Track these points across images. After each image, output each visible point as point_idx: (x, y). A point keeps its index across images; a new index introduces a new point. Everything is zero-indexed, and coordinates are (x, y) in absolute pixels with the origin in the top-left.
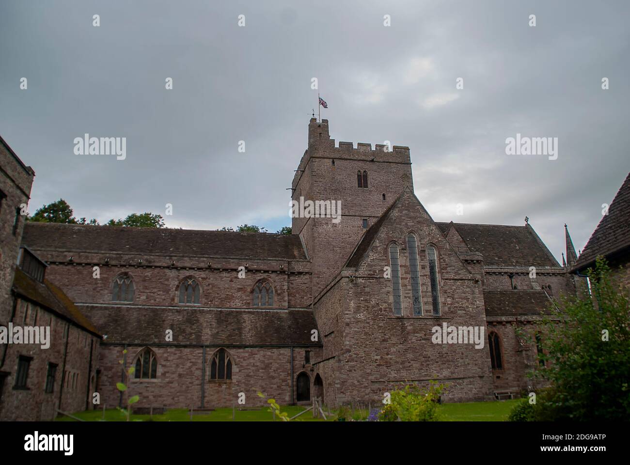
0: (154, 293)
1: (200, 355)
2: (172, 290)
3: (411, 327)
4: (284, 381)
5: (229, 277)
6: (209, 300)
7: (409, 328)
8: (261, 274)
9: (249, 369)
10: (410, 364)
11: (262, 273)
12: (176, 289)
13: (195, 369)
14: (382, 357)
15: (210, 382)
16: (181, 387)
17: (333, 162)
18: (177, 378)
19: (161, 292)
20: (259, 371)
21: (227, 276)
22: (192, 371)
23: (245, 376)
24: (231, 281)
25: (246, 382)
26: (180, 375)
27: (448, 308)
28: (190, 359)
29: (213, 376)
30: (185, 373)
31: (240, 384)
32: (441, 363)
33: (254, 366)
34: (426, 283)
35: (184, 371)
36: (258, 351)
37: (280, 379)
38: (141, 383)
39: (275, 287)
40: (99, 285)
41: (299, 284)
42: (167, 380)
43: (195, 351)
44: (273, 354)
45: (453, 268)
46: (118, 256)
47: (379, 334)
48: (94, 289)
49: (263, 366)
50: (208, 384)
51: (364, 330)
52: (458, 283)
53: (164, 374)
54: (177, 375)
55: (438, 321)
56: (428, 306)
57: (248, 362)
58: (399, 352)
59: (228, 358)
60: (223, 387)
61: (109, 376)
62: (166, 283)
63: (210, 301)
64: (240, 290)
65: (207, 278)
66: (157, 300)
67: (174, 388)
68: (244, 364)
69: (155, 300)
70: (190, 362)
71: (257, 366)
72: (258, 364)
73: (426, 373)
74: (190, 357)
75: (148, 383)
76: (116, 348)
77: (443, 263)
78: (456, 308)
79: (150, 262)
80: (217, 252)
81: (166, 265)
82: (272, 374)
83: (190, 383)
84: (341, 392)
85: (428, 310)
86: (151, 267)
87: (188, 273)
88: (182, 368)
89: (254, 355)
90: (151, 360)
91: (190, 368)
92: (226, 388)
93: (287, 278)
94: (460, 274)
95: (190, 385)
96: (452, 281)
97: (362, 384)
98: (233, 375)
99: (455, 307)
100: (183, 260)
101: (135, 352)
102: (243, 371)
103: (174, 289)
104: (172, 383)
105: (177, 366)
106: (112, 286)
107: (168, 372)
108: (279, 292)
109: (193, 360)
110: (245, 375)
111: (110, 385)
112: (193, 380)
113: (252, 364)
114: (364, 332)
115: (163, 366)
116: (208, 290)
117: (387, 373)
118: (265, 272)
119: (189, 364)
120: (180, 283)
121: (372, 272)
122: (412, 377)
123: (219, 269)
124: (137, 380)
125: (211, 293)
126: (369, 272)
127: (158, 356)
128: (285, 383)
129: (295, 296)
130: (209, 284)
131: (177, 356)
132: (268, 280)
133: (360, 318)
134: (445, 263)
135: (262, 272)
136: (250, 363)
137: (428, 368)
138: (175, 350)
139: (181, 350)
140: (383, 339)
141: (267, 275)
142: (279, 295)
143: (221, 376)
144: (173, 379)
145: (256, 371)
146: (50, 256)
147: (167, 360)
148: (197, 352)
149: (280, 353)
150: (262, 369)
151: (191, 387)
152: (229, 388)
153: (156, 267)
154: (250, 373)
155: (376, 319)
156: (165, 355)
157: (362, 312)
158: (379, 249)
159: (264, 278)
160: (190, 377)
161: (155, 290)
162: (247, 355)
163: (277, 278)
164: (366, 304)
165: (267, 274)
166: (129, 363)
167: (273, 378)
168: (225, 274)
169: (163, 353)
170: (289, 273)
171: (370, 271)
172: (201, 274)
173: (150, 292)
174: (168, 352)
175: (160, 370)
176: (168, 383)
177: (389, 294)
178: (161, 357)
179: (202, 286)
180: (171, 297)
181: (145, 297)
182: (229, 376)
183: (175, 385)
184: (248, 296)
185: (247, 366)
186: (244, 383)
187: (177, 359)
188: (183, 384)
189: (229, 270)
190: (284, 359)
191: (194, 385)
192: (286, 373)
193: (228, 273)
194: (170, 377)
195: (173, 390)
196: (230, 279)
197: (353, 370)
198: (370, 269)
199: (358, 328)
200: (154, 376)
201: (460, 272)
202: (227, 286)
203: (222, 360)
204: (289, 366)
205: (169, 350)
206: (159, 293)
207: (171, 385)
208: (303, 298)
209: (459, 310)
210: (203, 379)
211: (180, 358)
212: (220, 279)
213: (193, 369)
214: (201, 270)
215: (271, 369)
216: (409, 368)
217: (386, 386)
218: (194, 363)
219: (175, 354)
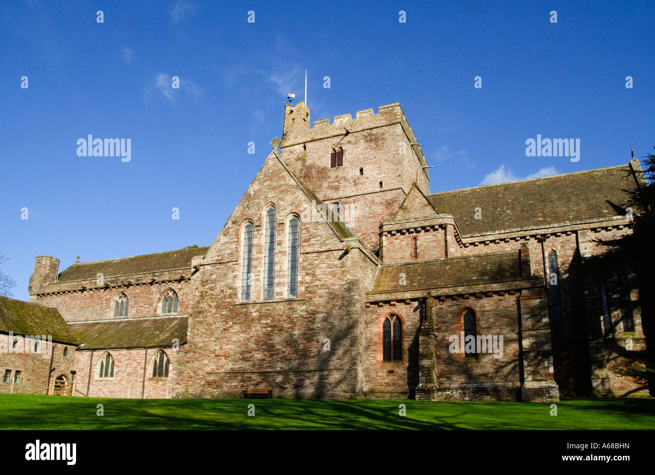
0: (141, 307)
1: (143, 355)
2: (155, 303)
3: (258, 313)
7: (254, 314)
10: (250, 355)
12: (158, 301)
14: (221, 348)
15: (150, 379)
17: (305, 147)
18: (126, 377)
19: (147, 306)
22: (136, 370)
26: (129, 374)
27: (306, 288)
28: (136, 360)
29: (154, 375)
30: (132, 372)
31: (173, 382)
34: (281, 262)
35: (131, 370)
38: (102, 381)
40: (104, 305)
42: (119, 378)
43: (140, 352)
45: (319, 238)
46: (116, 279)
47: (221, 323)
48: (101, 309)
50: (149, 382)
51: (206, 319)
52: (324, 256)
53: (118, 373)
54: (126, 373)
55: (290, 304)
56: (279, 288)
58: (240, 341)
59: (167, 358)
60: (160, 384)
61: (82, 376)
62: (150, 297)
63: (184, 309)
65: (182, 288)
66: (144, 312)
67: (123, 385)
69: (143, 313)
74: (136, 358)
75: (108, 381)
77: (305, 235)
78: (315, 287)
79: (138, 280)
80: (181, 265)
81: (150, 282)
83: (135, 380)
84: (177, 383)
85: (279, 293)
86: (139, 284)
87: (167, 286)
88: (130, 368)
90: (111, 362)
91: (136, 368)
92: (162, 385)
94: (328, 244)
95: (135, 382)
96: (315, 255)
98: (170, 373)
100: (163, 274)
101: (98, 356)
104: (122, 381)
105: (127, 366)
106: (113, 304)
107: (120, 372)
109: (139, 361)
111: (82, 383)
112: (138, 378)
114: (206, 321)
115: (118, 366)
116: (183, 299)
117: (224, 364)
119: (136, 364)
120: (161, 296)
121: (220, 258)
122: (252, 368)
124: (101, 379)
125: (185, 302)
126: (218, 258)
127: (114, 358)
130: (184, 294)
131: (127, 358)
133: (204, 308)
134: (308, 234)
138: (127, 352)
140: (225, 327)
143: (160, 375)
144: (124, 378)
146: (72, 286)
147: (120, 361)
152: (164, 385)
153: (143, 284)
155: (219, 308)
156: (119, 357)
157: (206, 301)
158: (231, 230)
160: (135, 375)
161: (142, 304)
164: (211, 292)
166: (94, 365)
169: (118, 355)
171: (219, 256)
172: (177, 286)
173: (139, 307)
174: (121, 355)
175: (116, 370)
176: (119, 380)
177: (236, 279)
178: (116, 359)
180: (154, 308)
181: (135, 311)
182: (167, 375)
183: (124, 382)
187: (127, 360)
188: (130, 381)
191: (138, 382)
194: (121, 375)
195: (122, 387)
197: (191, 362)
198: (219, 254)
199: (200, 318)
200: (112, 375)
201: (327, 242)
203: (162, 359)
205: (122, 353)
206: (145, 306)
207: (121, 382)
209: (319, 289)
210: (145, 377)
211: (129, 359)
213: (138, 368)
214: (177, 282)
218: (139, 364)
219: (126, 356)
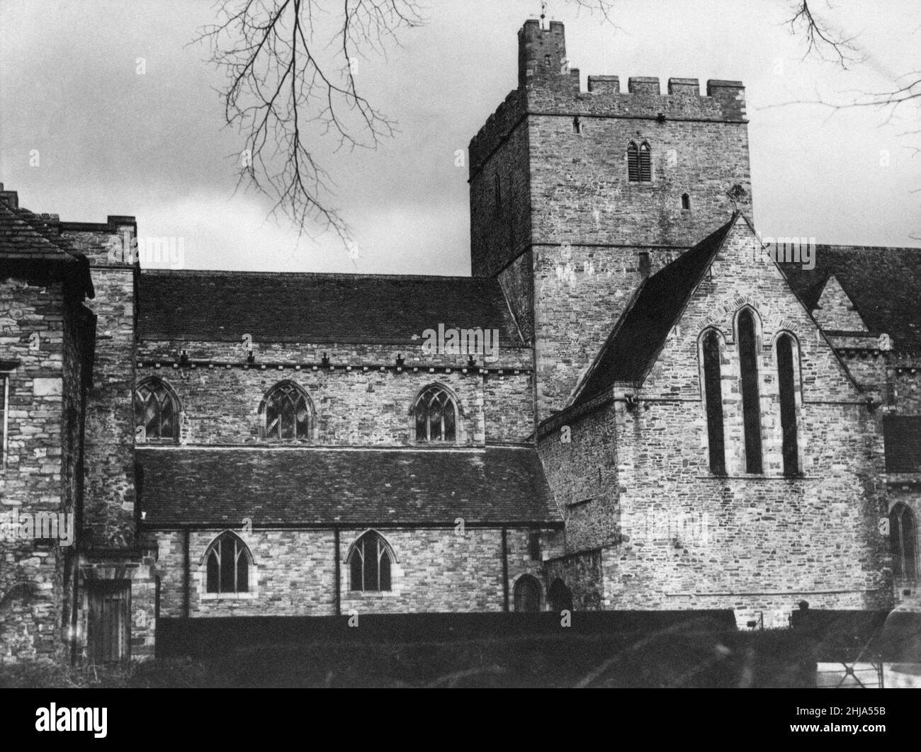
0: (216, 419)
1: (329, 544)
2: (252, 412)
3: (742, 495)
4: (491, 593)
5: (365, 383)
6: (327, 431)
7: (737, 496)
8: (428, 375)
9: (425, 570)
10: (737, 565)
11: (431, 373)
12: (260, 410)
13: (321, 572)
15: (349, 597)
16: (297, 606)
17: (576, 124)
18: (289, 590)
19: (231, 418)
20: (442, 575)
21: (361, 380)
22: (315, 577)
23: (416, 585)
24: (370, 390)
25: (420, 596)
26: (294, 585)
27: (814, 459)
28: (311, 554)
29: (355, 585)
30: (303, 579)
31: (408, 600)
32: (797, 563)
33: (432, 564)
34: (773, 412)
35: (301, 576)
36: (440, 535)
37: (483, 590)
38: (221, 601)
39: (459, 402)
41: (507, 395)
42: (270, 594)
43: (321, 537)
44: (467, 542)
45: (827, 380)
49: (450, 564)
50: (347, 601)
51: (653, 500)
52: (835, 411)
53: (262, 583)
54: (289, 584)
56: (774, 456)
57: (421, 556)
58: (718, 541)
59: (383, 551)
60: (375, 605)
62: (239, 397)
63: (330, 433)
64: (388, 408)
65: (321, 385)
66: (223, 434)
68: (414, 560)
69: (219, 435)
70: (313, 559)
71: (439, 565)
72: (441, 560)
73: (767, 582)
74: (311, 549)
75: (234, 601)
76: (168, 536)
77: (808, 371)
78: (828, 460)
79: (203, 356)
81: (237, 361)
82: (469, 579)
83: (313, 599)
85: (775, 464)
86: (205, 365)
87: (281, 376)
88: (296, 570)
89: (432, 544)
90: (236, 557)
91: (311, 571)
92: (381, 608)
93: (482, 382)
95: (314, 603)
96: (823, 407)
97: (650, 600)
98: (395, 583)
99: (827, 457)
100: (270, 349)
101: (205, 543)
102: (412, 574)
103: (256, 410)
104: (279, 599)
105: (288, 567)
107: (271, 579)
108: (466, 411)
109: (317, 556)
110: (417, 582)
112: (319, 594)
113: (430, 561)
114: (653, 504)
115: (262, 567)
116: (325, 410)
117: (695, 581)
118: (439, 370)
119: (310, 564)
120: (266, 397)
122: (741, 588)
123: (344, 367)
124: (213, 596)
125: (330, 416)
127: (251, 548)
128: (494, 596)
129: (499, 419)
130: (325, 399)
131: (285, 549)
132: (443, 386)
134: (810, 371)
135: (432, 370)
136: (426, 559)
137: (771, 573)
138: (283, 536)
139: (293, 537)
141: (442, 378)
142: (467, 417)
143: (371, 586)
144: (282, 593)
145: (437, 574)
147: (266, 556)
148: (325, 538)
149: (481, 539)
150: (449, 570)
151: (315, 606)
153: (217, 364)
154: (426, 578)
155: (675, 480)
156: (264, 546)
159: (436, 384)
160: (311, 588)
161: (218, 414)
162: (418, 543)
163: (462, 382)
164: (658, 451)
165: (441, 375)
166: (195, 563)
167: (471, 587)
168: (356, 377)
169: (260, 544)
170: (486, 372)
172: (308, 378)
173: (208, 418)
174: (269, 541)
175: (254, 576)
176: (271, 600)
177: (699, 432)
178: (255, 550)
179: (311, 402)
180: (251, 426)
183: (286, 603)
184: (405, 421)
185: (420, 564)
186: (415, 597)
187: (287, 553)
188: (300, 602)
189: (365, 369)
190: (490, 551)
191: (322, 603)
192: (495, 578)
193: (363, 374)
194: (274, 588)
196: (367, 385)
199: (643, 497)
200: (244, 587)
202: (361, 401)
203: (371, 554)
204: (498, 564)
205: (270, 537)
206: (226, 419)
207: (276, 603)
208: (516, 422)
209: (834, 463)
210: (338, 591)
211: (292, 550)
212: (346, 387)
213: (318, 572)
214: (309, 370)
215: (465, 570)
216: (736, 572)
217: (693, 604)
218: (319, 562)
219: (282, 544)
